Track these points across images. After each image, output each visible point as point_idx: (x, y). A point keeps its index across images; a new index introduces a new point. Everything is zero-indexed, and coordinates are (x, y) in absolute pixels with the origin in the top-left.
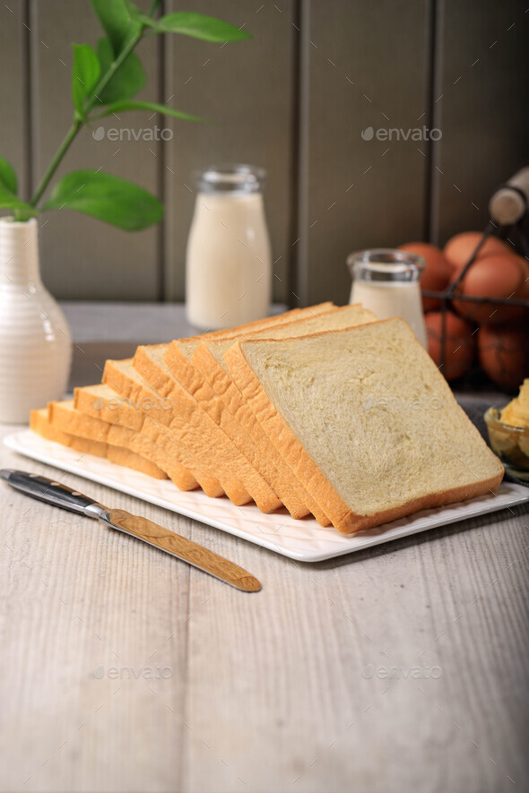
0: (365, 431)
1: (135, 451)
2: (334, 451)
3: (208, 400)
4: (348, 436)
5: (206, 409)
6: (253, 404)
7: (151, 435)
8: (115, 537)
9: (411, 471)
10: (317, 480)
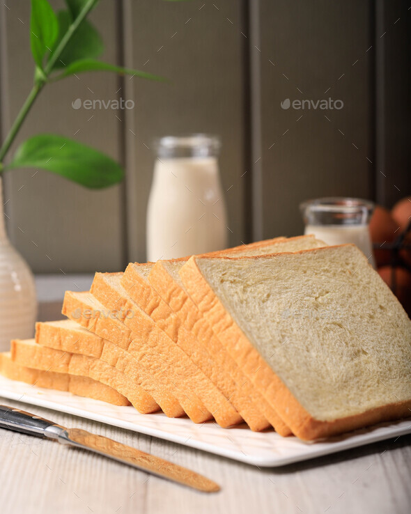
0: (322, 345)
1: (95, 378)
2: (292, 361)
3: (165, 318)
4: (305, 348)
5: (163, 328)
6: (209, 316)
7: (110, 360)
8: (75, 454)
9: (369, 383)
10: (275, 387)
